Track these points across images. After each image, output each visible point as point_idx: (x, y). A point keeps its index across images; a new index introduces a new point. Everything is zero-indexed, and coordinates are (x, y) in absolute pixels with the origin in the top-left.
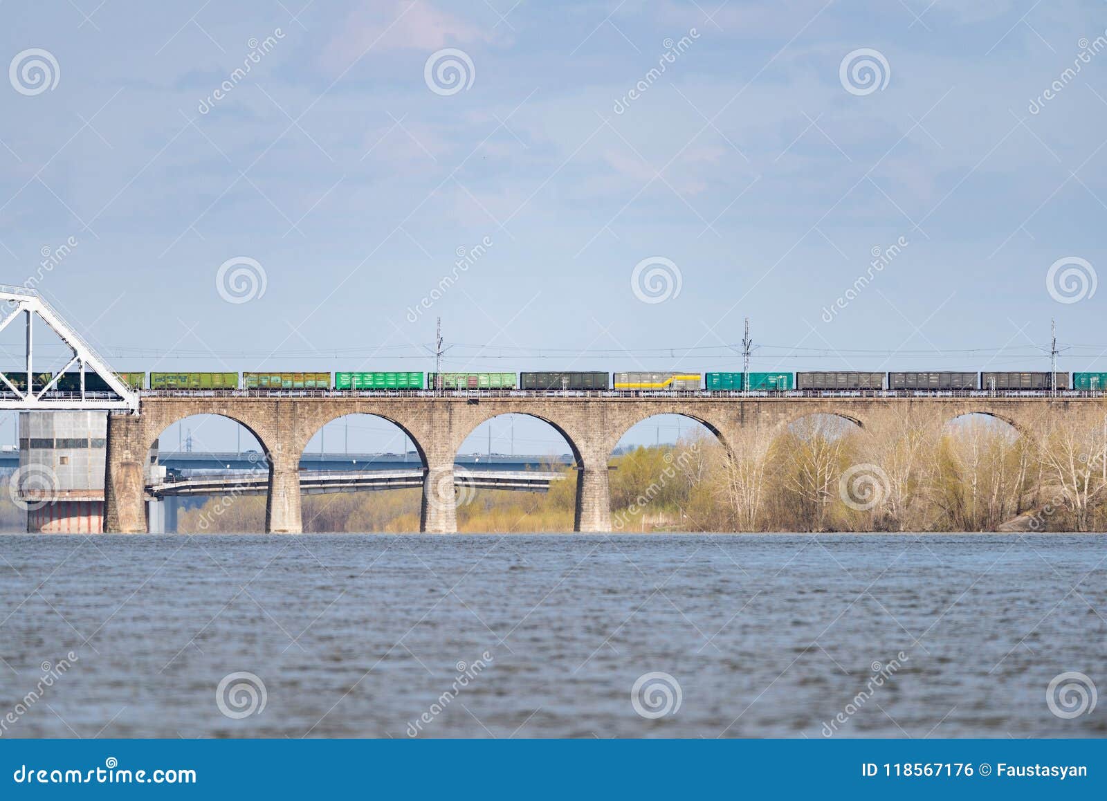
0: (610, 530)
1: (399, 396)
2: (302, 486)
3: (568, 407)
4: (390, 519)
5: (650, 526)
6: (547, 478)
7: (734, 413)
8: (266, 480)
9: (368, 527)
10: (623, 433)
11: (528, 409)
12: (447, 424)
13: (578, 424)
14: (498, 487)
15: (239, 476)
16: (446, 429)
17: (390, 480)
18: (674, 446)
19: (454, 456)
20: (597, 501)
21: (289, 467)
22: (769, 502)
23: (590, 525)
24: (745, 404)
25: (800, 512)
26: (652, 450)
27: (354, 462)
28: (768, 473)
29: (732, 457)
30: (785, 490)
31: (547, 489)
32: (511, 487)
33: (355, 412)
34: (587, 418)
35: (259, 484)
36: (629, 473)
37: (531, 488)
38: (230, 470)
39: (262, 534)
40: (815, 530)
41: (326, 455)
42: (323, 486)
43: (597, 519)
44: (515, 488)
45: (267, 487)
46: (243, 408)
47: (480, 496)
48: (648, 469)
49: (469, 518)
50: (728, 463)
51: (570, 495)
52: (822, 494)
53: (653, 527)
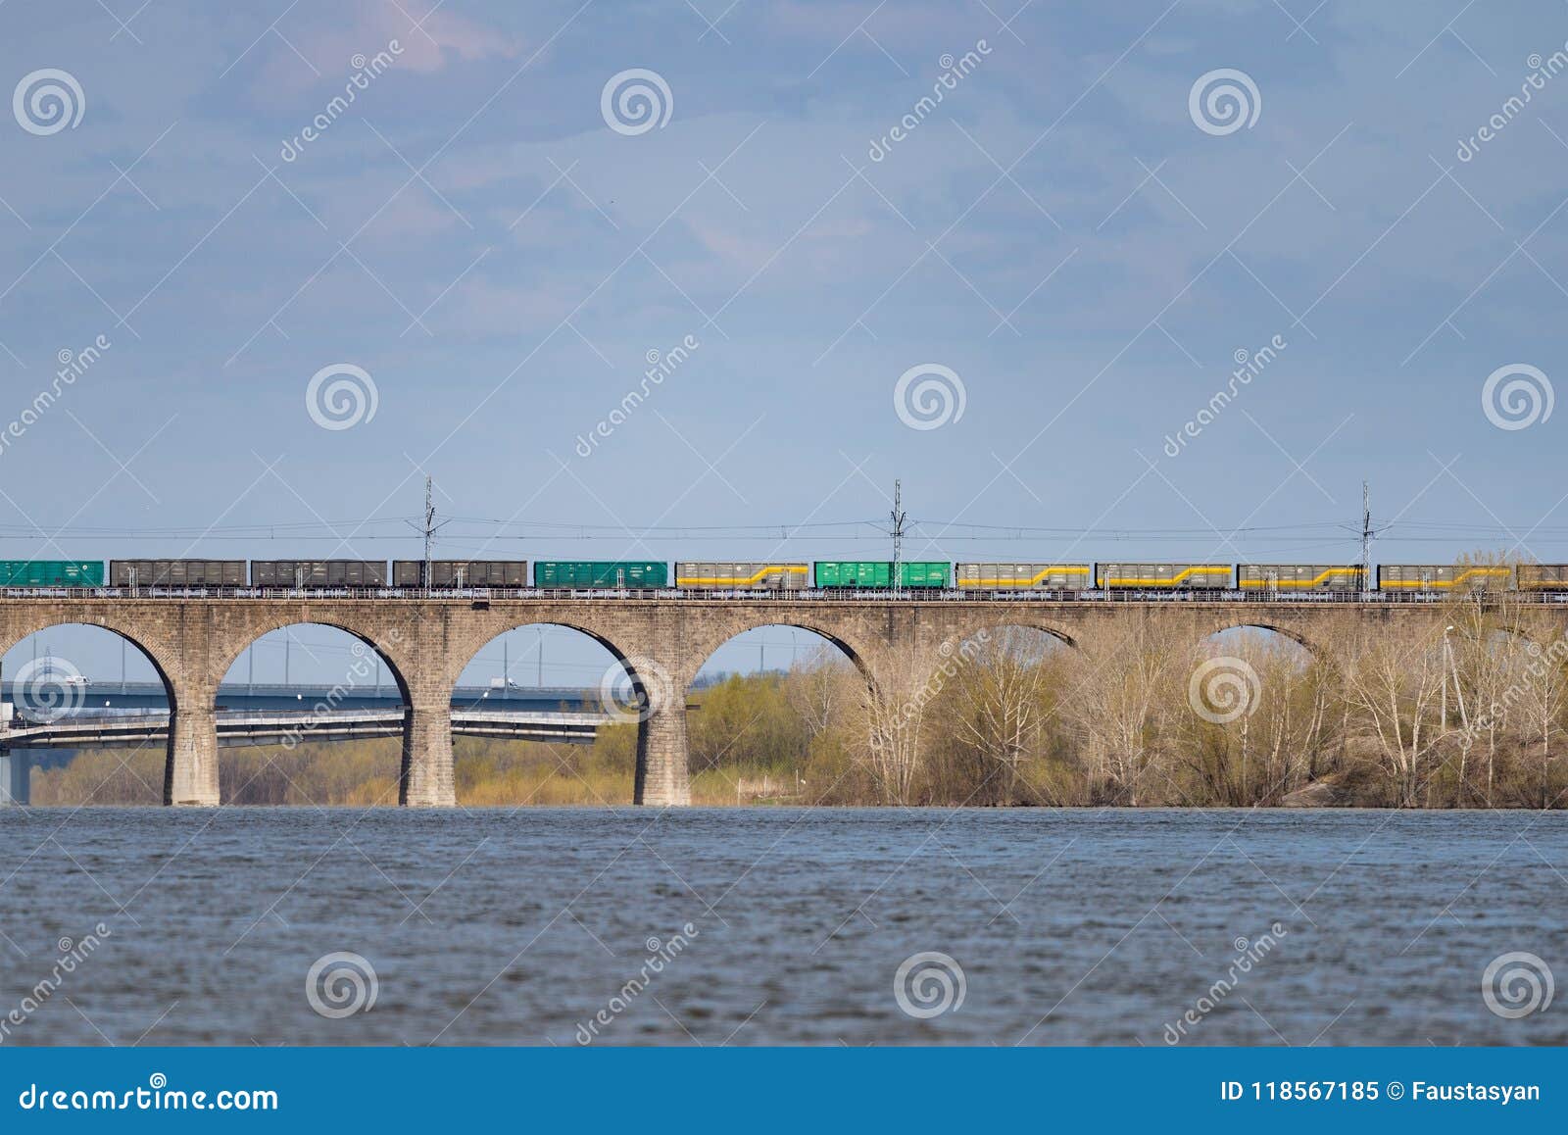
0: (689, 802)
1: (367, 598)
2: (220, 734)
3: (626, 614)
4: (354, 786)
5: (750, 796)
6: (592, 722)
7: (877, 626)
8: (165, 724)
9: (320, 797)
10: (708, 654)
11: (563, 617)
12: (440, 639)
13: (640, 640)
14: (518, 737)
15: (123, 718)
16: (439, 648)
17: (354, 725)
18: (787, 674)
19: (451, 689)
20: (668, 757)
21: (201, 705)
22: (931, 761)
23: (658, 795)
24: (896, 610)
25: (979, 776)
26: (751, 681)
27: (299, 697)
28: (929, 715)
29: (875, 690)
30: (955, 742)
31: (593, 738)
32: (538, 735)
33: (301, 622)
34: (653, 632)
35: (153, 730)
36: (719, 716)
37: (569, 738)
38: (110, 710)
39: (159, 808)
40: (1000, 804)
41: (256, 687)
42: (252, 733)
43: (668, 785)
44: (543, 738)
45: (167, 736)
46: (131, 614)
47: (491, 750)
48: (747, 709)
49: (474, 783)
50: (869, 701)
51: (628, 747)
52: (1012, 749)
53: (755, 797)
